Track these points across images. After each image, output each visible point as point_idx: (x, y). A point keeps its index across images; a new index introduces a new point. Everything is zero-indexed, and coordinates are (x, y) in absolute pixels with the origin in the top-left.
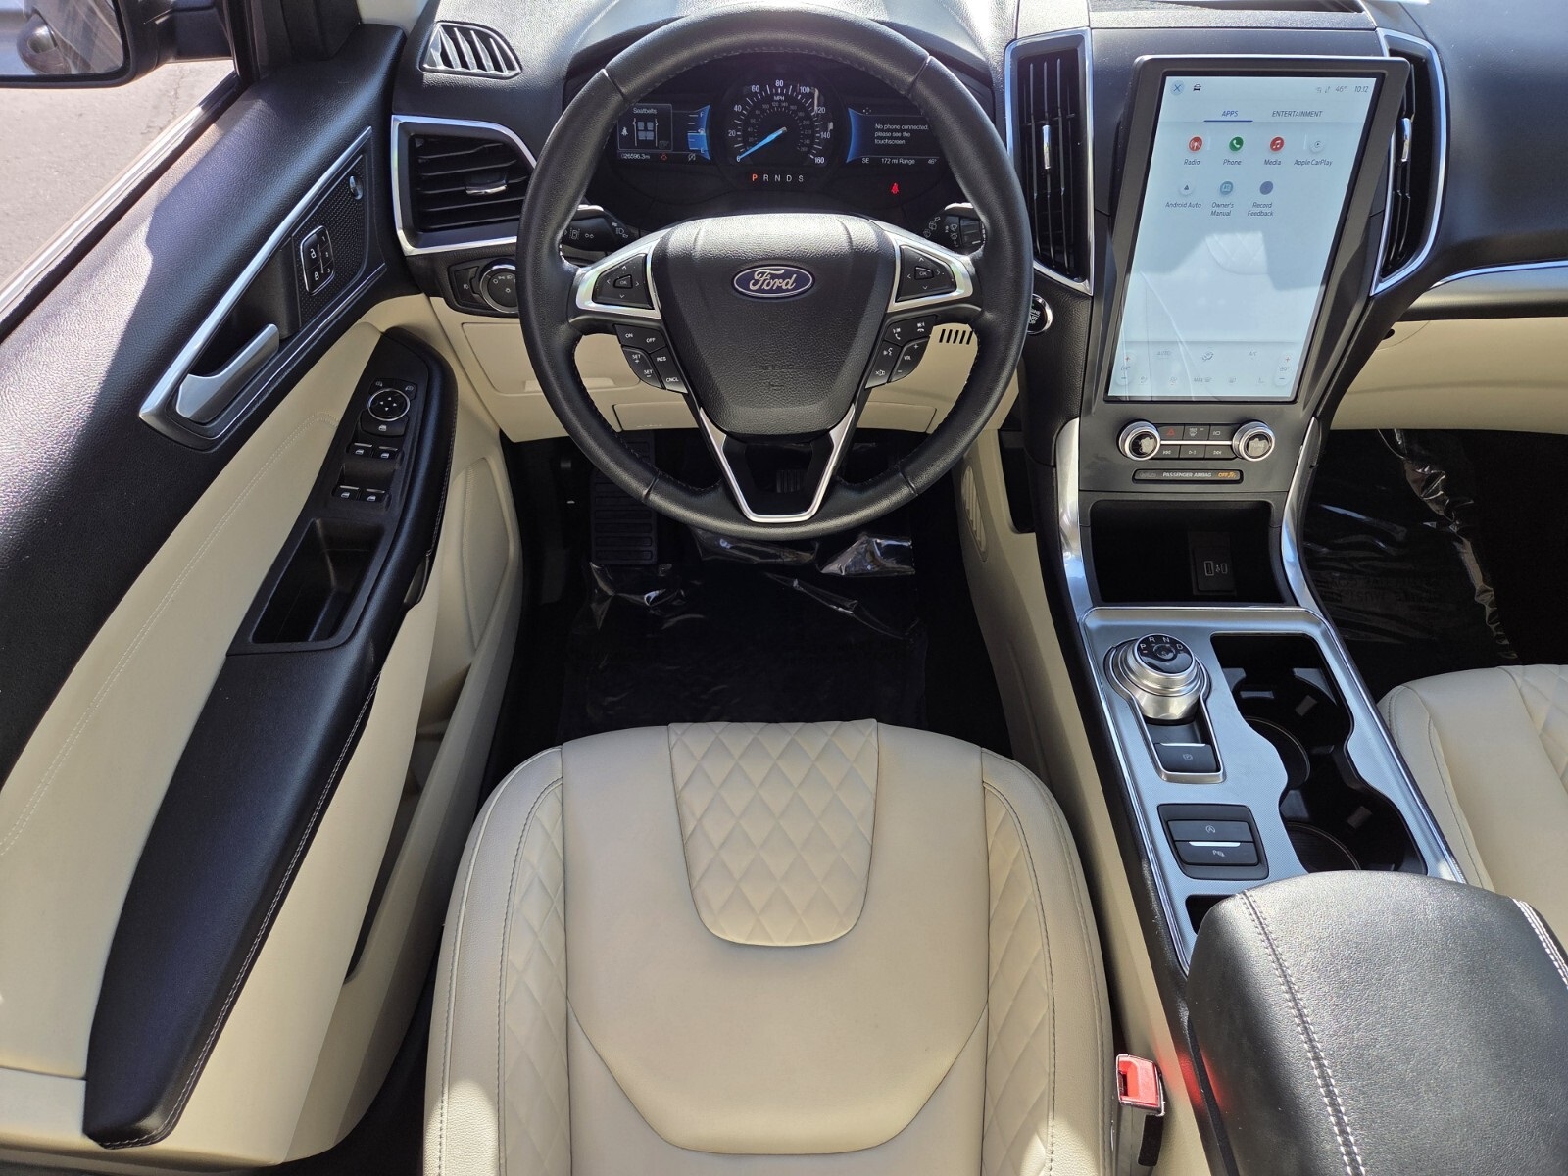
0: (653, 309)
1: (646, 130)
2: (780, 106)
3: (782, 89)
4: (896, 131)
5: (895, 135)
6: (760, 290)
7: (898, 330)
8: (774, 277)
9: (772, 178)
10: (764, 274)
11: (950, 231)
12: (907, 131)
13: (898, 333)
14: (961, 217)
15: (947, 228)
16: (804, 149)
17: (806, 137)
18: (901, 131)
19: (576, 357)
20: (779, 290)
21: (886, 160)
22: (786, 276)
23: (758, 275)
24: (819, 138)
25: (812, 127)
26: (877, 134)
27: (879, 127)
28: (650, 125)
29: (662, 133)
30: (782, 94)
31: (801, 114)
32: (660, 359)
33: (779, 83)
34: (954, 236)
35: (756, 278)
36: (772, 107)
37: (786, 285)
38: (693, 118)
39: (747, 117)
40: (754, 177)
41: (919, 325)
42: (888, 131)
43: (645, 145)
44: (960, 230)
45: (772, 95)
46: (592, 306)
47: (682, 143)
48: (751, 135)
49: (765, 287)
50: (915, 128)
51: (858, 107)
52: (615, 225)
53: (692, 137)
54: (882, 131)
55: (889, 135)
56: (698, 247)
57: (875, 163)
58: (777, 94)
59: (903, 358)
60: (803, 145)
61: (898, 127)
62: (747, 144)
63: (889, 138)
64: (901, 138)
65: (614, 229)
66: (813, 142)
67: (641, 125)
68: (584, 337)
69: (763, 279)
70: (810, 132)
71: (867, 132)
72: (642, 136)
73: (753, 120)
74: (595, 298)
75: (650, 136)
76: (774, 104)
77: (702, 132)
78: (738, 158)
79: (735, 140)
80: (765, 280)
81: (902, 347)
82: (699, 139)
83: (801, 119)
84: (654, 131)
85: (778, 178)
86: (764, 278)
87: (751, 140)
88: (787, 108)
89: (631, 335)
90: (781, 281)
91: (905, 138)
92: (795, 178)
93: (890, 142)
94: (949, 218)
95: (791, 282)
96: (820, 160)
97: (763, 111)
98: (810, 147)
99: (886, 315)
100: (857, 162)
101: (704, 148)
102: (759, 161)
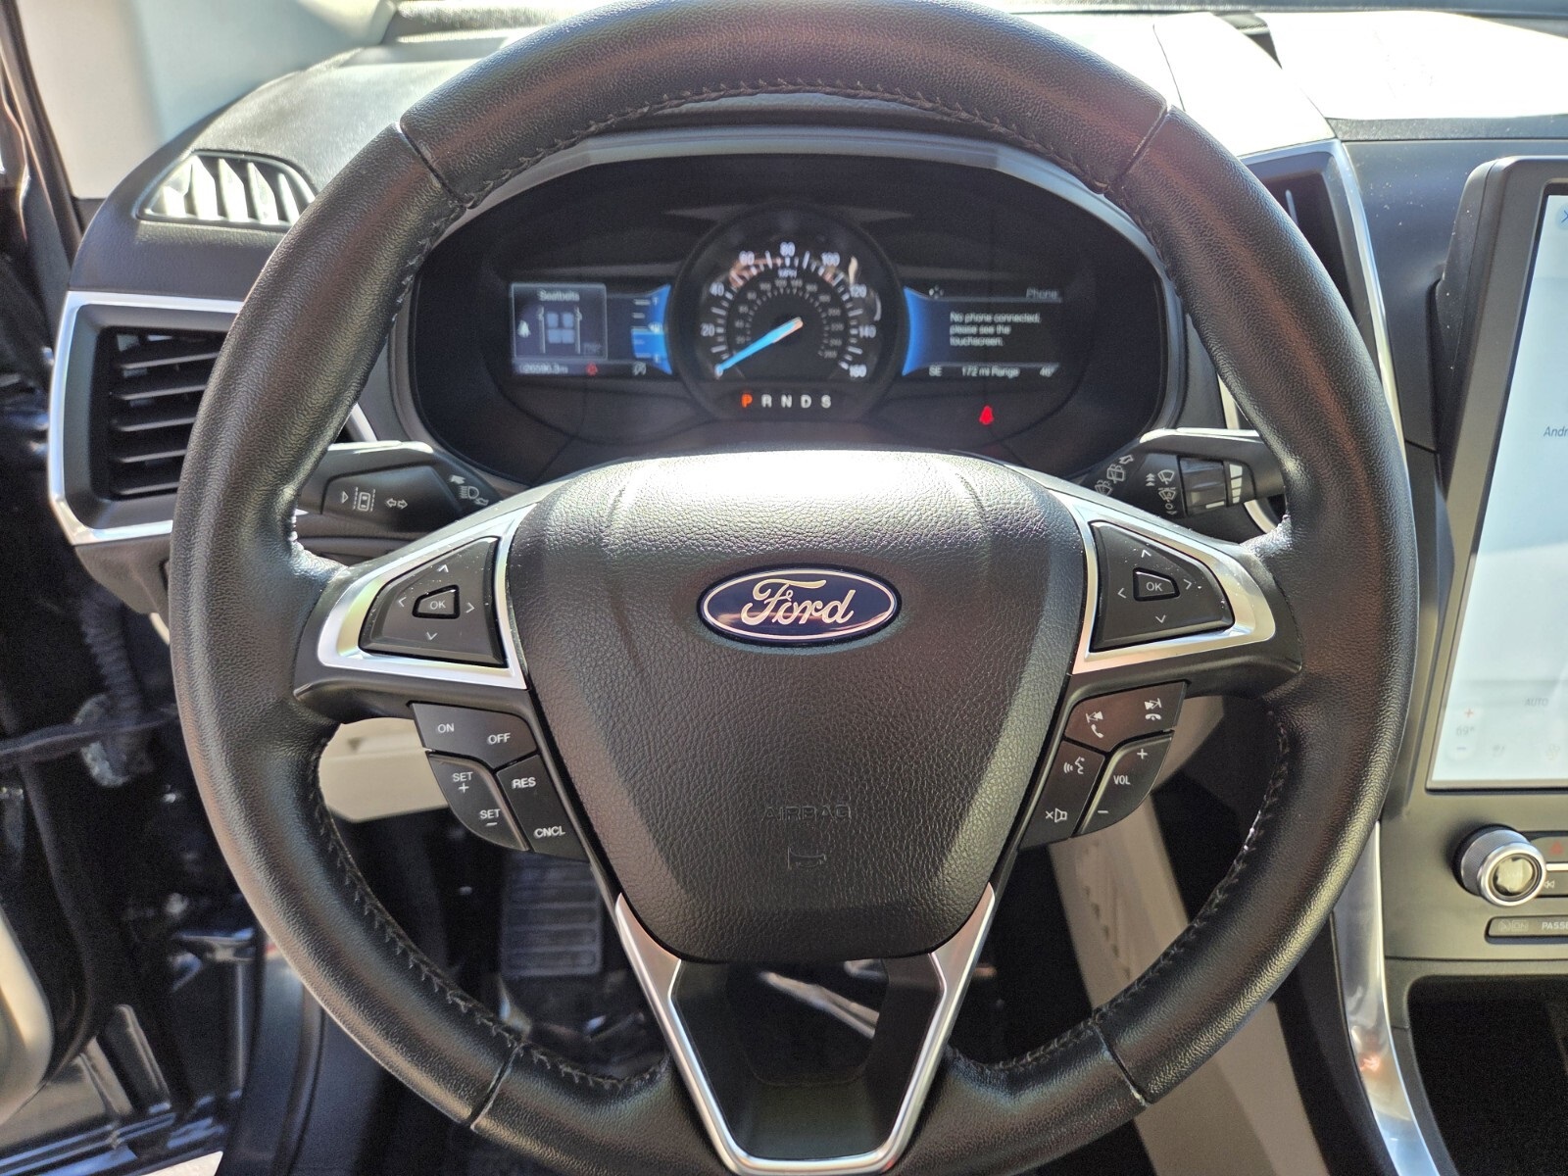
0: (505, 665)
1: (561, 325)
2: (789, 285)
3: (792, 259)
4: (985, 324)
5: (984, 330)
6: (767, 626)
7: (1099, 716)
8: (800, 595)
9: (776, 401)
10: (775, 588)
11: (1159, 483)
12: (1005, 324)
13: (1098, 723)
14: (1181, 456)
15: (1150, 477)
16: (831, 354)
17: (833, 335)
18: (993, 324)
19: (320, 769)
20: (815, 625)
21: (971, 370)
22: (830, 593)
23: (762, 590)
24: (857, 336)
25: (844, 318)
26: (953, 330)
27: (955, 317)
28: (568, 318)
29: (589, 331)
30: (792, 266)
31: (825, 298)
32: (519, 783)
33: (787, 249)
34: (1168, 494)
35: (757, 596)
36: (774, 287)
37: (834, 611)
38: (640, 309)
39: (734, 305)
40: (747, 400)
41: (1149, 705)
42: (972, 323)
43: (558, 350)
44: (1181, 482)
45: (776, 268)
46: (356, 659)
47: (622, 346)
48: (742, 332)
49: (779, 617)
50: (1017, 318)
51: (922, 286)
52: (457, 479)
53: (640, 337)
54: (963, 324)
55: (974, 330)
56: (620, 522)
57: (950, 376)
58: (783, 266)
59: (1111, 780)
60: (829, 347)
61: (988, 318)
62: (733, 347)
63: (973, 336)
64: (995, 335)
65: (455, 488)
66: (846, 343)
67: (553, 318)
68: (342, 726)
69: (774, 601)
70: (840, 327)
71: (938, 324)
72: (555, 337)
73: (743, 309)
74: (363, 642)
75: (568, 337)
76: (778, 283)
77: (657, 329)
78: (719, 371)
79: (712, 341)
80: (780, 603)
81: (1109, 756)
82: (653, 338)
83: (825, 306)
84: (574, 328)
85: (786, 401)
86: (777, 597)
87: (740, 340)
88: (803, 289)
89: (450, 728)
90: (819, 604)
91: (1002, 336)
92: (816, 401)
93: (977, 342)
94: (1152, 458)
95: (842, 607)
96: (859, 372)
97: (761, 293)
98: (842, 351)
99: (1069, 682)
100: (921, 376)
101: (660, 356)
102: (757, 375)
